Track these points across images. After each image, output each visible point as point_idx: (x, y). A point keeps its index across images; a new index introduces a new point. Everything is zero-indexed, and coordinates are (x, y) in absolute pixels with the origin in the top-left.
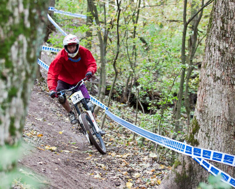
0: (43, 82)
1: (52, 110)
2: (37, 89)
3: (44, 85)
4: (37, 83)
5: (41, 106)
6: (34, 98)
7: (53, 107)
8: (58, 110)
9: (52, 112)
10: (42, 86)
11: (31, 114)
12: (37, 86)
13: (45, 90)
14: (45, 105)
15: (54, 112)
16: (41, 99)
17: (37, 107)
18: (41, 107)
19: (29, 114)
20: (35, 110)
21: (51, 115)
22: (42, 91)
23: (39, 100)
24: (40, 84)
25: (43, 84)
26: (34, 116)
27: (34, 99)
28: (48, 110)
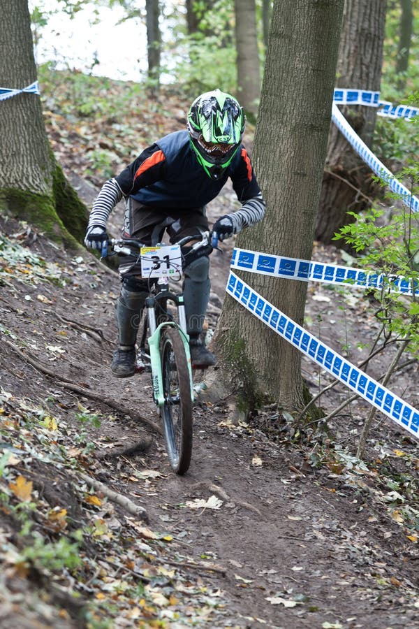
0: (314, 426)
1: (352, 560)
2: (283, 459)
3: (321, 443)
4: (285, 431)
5: (300, 537)
6: (269, 502)
7: (357, 546)
8: (380, 556)
9: (349, 567)
10: (311, 446)
11: (248, 578)
12: (287, 444)
13: (320, 466)
14: (320, 536)
15: (358, 566)
16: (300, 508)
17: (281, 543)
18: (297, 543)
19: (238, 578)
20: (271, 559)
21: (344, 583)
22: (308, 470)
23: (292, 512)
24: (299, 438)
25: (314, 435)
26: (263, 585)
27: (267, 505)
28: (329, 557)
